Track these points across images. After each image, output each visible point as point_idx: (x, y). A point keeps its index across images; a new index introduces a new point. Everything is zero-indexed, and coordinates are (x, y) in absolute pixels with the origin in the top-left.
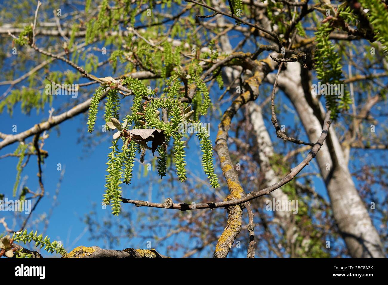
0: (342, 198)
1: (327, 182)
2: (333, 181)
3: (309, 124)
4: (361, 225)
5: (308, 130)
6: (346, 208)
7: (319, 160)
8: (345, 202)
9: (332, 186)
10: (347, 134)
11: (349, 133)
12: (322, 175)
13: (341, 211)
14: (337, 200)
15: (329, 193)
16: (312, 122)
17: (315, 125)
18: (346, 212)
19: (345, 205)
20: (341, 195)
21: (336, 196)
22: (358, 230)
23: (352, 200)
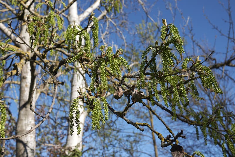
0: (25, 120)
1: (20, 109)
2: (24, 109)
3: (25, 73)
4: (29, 137)
5: (22, 76)
6: (25, 126)
7: (22, 95)
8: (26, 122)
9: (23, 112)
10: (42, 85)
11: (43, 85)
12: (19, 103)
13: (22, 126)
14: (22, 120)
15: (19, 115)
16: (27, 72)
17: (27, 75)
18: (24, 128)
19: (25, 124)
20: (25, 118)
21: (22, 117)
22: (27, 139)
23: (30, 122)
